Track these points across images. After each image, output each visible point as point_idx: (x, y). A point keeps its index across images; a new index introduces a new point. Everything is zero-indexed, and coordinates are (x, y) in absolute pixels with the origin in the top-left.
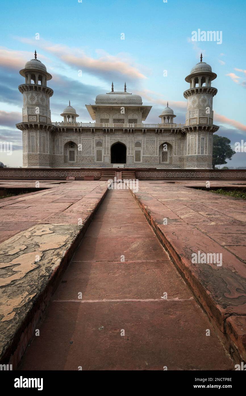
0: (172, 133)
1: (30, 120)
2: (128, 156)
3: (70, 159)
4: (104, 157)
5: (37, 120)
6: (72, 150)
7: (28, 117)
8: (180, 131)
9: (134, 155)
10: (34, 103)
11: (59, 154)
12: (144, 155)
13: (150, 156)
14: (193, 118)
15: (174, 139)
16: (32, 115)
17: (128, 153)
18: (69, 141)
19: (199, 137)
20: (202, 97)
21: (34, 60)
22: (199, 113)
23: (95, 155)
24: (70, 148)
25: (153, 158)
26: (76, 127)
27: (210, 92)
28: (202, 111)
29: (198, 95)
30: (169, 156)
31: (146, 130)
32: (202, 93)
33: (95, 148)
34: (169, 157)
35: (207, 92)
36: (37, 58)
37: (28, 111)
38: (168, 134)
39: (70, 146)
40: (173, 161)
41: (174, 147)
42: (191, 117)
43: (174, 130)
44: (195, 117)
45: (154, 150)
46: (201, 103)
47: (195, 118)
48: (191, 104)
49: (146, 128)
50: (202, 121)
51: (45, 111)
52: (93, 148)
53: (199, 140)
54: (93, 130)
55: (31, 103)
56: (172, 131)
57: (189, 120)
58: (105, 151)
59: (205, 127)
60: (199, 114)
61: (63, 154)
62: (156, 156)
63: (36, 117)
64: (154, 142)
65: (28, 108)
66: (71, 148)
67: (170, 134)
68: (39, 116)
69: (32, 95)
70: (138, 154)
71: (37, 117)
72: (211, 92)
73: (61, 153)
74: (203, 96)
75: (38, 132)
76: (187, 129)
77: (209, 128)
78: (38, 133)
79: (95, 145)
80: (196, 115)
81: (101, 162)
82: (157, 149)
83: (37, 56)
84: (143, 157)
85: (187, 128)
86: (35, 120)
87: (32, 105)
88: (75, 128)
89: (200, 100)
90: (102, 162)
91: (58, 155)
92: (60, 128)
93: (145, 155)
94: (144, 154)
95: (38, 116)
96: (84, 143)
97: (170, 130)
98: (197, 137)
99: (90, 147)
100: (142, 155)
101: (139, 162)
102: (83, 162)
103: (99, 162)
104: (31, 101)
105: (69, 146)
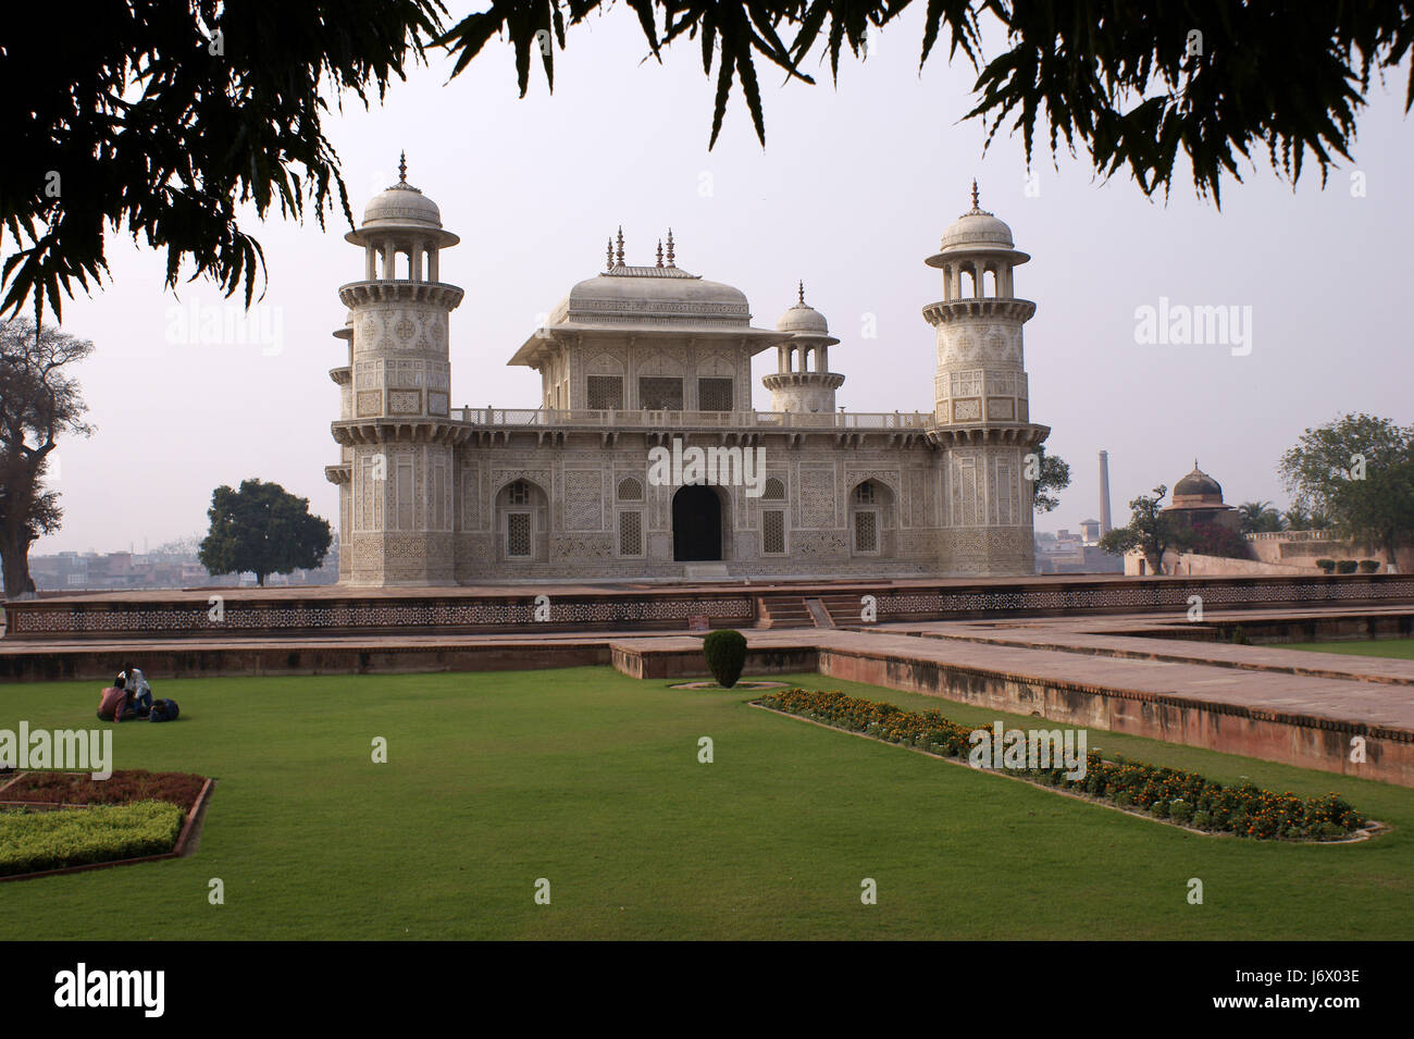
0: (892, 446)
1: (394, 409)
2: (739, 533)
3: (512, 548)
4: (649, 536)
5: (421, 406)
6: (518, 513)
7: (389, 397)
8: (921, 438)
9: (760, 528)
10: (411, 344)
11: (478, 529)
12: (797, 525)
13: (818, 529)
14: (965, 399)
15: (899, 467)
16: (402, 391)
17: (737, 524)
18: (514, 478)
19: (990, 463)
20: (992, 330)
21: (398, 188)
22: (987, 382)
23: (616, 530)
24: (512, 502)
25: (829, 540)
26: (548, 428)
27: (1015, 315)
28: (995, 376)
29: (977, 321)
30: (879, 528)
31: (804, 435)
32: (992, 317)
33: (614, 506)
34: (882, 532)
35: (1006, 314)
36: (406, 180)
37: (387, 376)
38: (876, 449)
39: (512, 496)
40: (901, 548)
41: (900, 496)
42: (959, 395)
43: (899, 438)
44: (973, 394)
45: (831, 509)
46: (989, 350)
47: (974, 399)
48: (955, 351)
49: (804, 430)
50: (997, 408)
51: (443, 372)
52: (608, 506)
53: (991, 475)
54: (610, 436)
55: (398, 345)
56: (892, 440)
57: (950, 403)
58: (653, 516)
59: (1008, 433)
60: (986, 386)
61: (491, 527)
62: (840, 529)
63: (416, 395)
64: (831, 477)
65: (387, 362)
66: (514, 506)
67: (883, 447)
68: (429, 391)
69: (405, 319)
70: (773, 525)
71: (420, 396)
72: (1018, 315)
73: (486, 526)
74: (996, 328)
75: (425, 451)
76: (948, 435)
77: (1021, 434)
78: (425, 457)
79: (614, 494)
80: (977, 389)
81: (636, 556)
82: (840, 507)
83: (406, 172)
84: (793, 534)
85: (950, 433)
86: (415, 409)
87: (404, 353)
88: (544, 432)
89: (987, 338)
90: (644, 555)
91: (476, 532)
92: (488, 433)
93: (800, 529)
94: (795, 524)
95: (424, 394)
96: (574, 483)
97: (888, 435)
98: (985, 462)
99: (596, 500)
100: (788, 527)
101: (780, 554)
102: (570, 559)
103: (631, 557)
104: (402, 338)
105: (508, 496)
